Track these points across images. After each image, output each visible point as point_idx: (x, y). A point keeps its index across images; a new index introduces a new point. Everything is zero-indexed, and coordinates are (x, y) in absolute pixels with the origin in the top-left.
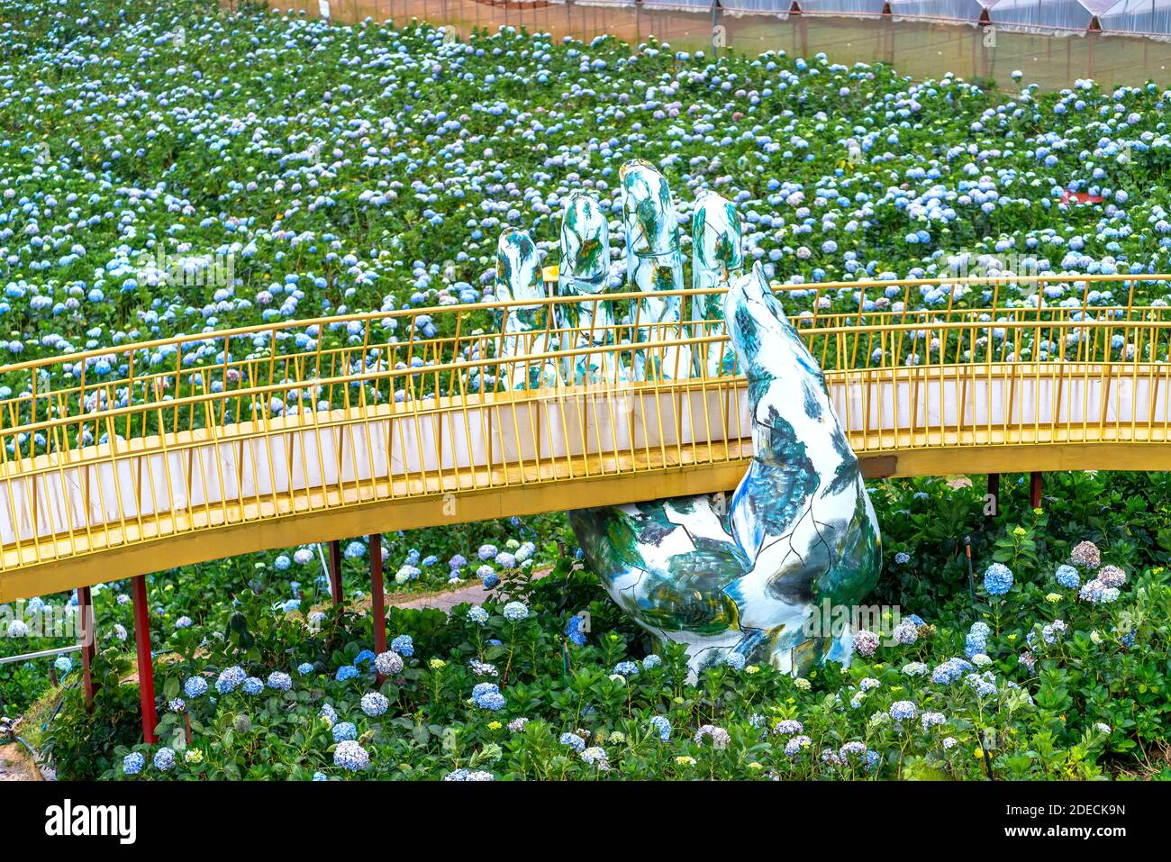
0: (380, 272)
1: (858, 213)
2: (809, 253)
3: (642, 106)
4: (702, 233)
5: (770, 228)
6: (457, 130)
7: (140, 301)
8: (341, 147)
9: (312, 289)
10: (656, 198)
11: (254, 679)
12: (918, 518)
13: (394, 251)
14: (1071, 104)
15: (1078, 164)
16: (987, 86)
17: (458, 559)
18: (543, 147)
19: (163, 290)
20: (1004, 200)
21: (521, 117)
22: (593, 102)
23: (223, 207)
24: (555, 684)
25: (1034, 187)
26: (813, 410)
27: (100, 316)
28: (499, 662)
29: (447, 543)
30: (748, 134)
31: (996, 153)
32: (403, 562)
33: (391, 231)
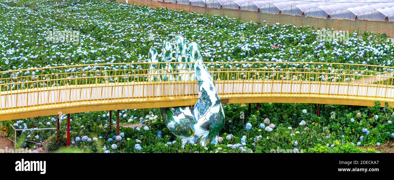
0: (132, 56)
1: (231, 49)
2: (221, 57)
3: (189, 25)
4: (192, 50)
5: (213, 51)
6: (151, 28)
7: (82, 58)
8: (127, 30)
9: (117, 58)
10: (182, 43)
11: (89, 138)
12: (234, 113)
13: (135, 52)
14: (275, 28)
15: (276, 40)
16: (259, 24)
17: (141, 118)
18: (168, 32)
19: (87, 56)
20: (261, 47)
21: (164, 26)
22: (179, 23)
23: (102, 40)
24: (154, 146)
25: (267, 44)
26: (211, 89)
27: (74, 60)
28: (142, 140)
29: (139, 114)
30: (210, 31)
31: (260, 37)
32: (130, 118)
33: (135, 48)
